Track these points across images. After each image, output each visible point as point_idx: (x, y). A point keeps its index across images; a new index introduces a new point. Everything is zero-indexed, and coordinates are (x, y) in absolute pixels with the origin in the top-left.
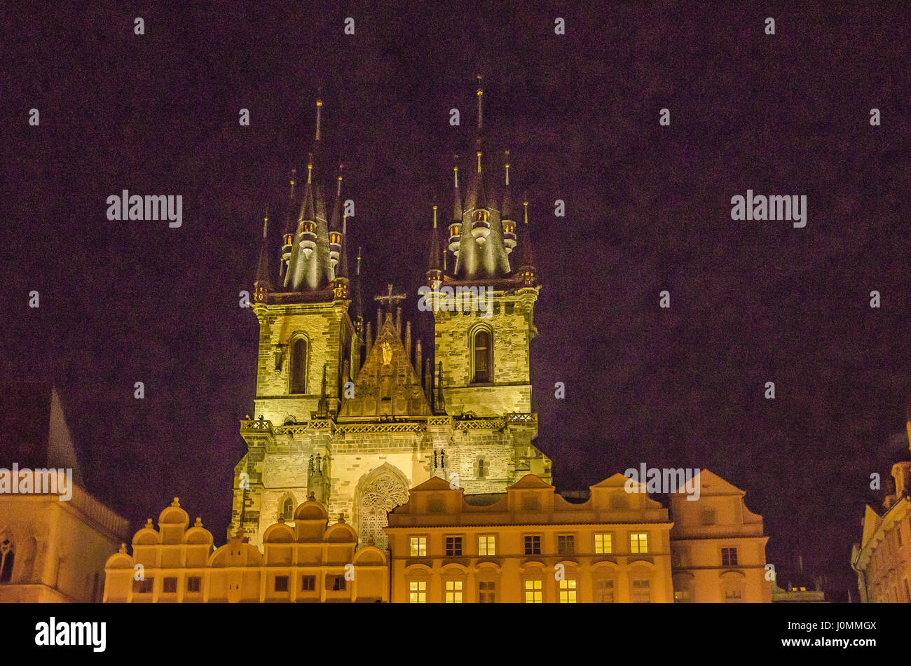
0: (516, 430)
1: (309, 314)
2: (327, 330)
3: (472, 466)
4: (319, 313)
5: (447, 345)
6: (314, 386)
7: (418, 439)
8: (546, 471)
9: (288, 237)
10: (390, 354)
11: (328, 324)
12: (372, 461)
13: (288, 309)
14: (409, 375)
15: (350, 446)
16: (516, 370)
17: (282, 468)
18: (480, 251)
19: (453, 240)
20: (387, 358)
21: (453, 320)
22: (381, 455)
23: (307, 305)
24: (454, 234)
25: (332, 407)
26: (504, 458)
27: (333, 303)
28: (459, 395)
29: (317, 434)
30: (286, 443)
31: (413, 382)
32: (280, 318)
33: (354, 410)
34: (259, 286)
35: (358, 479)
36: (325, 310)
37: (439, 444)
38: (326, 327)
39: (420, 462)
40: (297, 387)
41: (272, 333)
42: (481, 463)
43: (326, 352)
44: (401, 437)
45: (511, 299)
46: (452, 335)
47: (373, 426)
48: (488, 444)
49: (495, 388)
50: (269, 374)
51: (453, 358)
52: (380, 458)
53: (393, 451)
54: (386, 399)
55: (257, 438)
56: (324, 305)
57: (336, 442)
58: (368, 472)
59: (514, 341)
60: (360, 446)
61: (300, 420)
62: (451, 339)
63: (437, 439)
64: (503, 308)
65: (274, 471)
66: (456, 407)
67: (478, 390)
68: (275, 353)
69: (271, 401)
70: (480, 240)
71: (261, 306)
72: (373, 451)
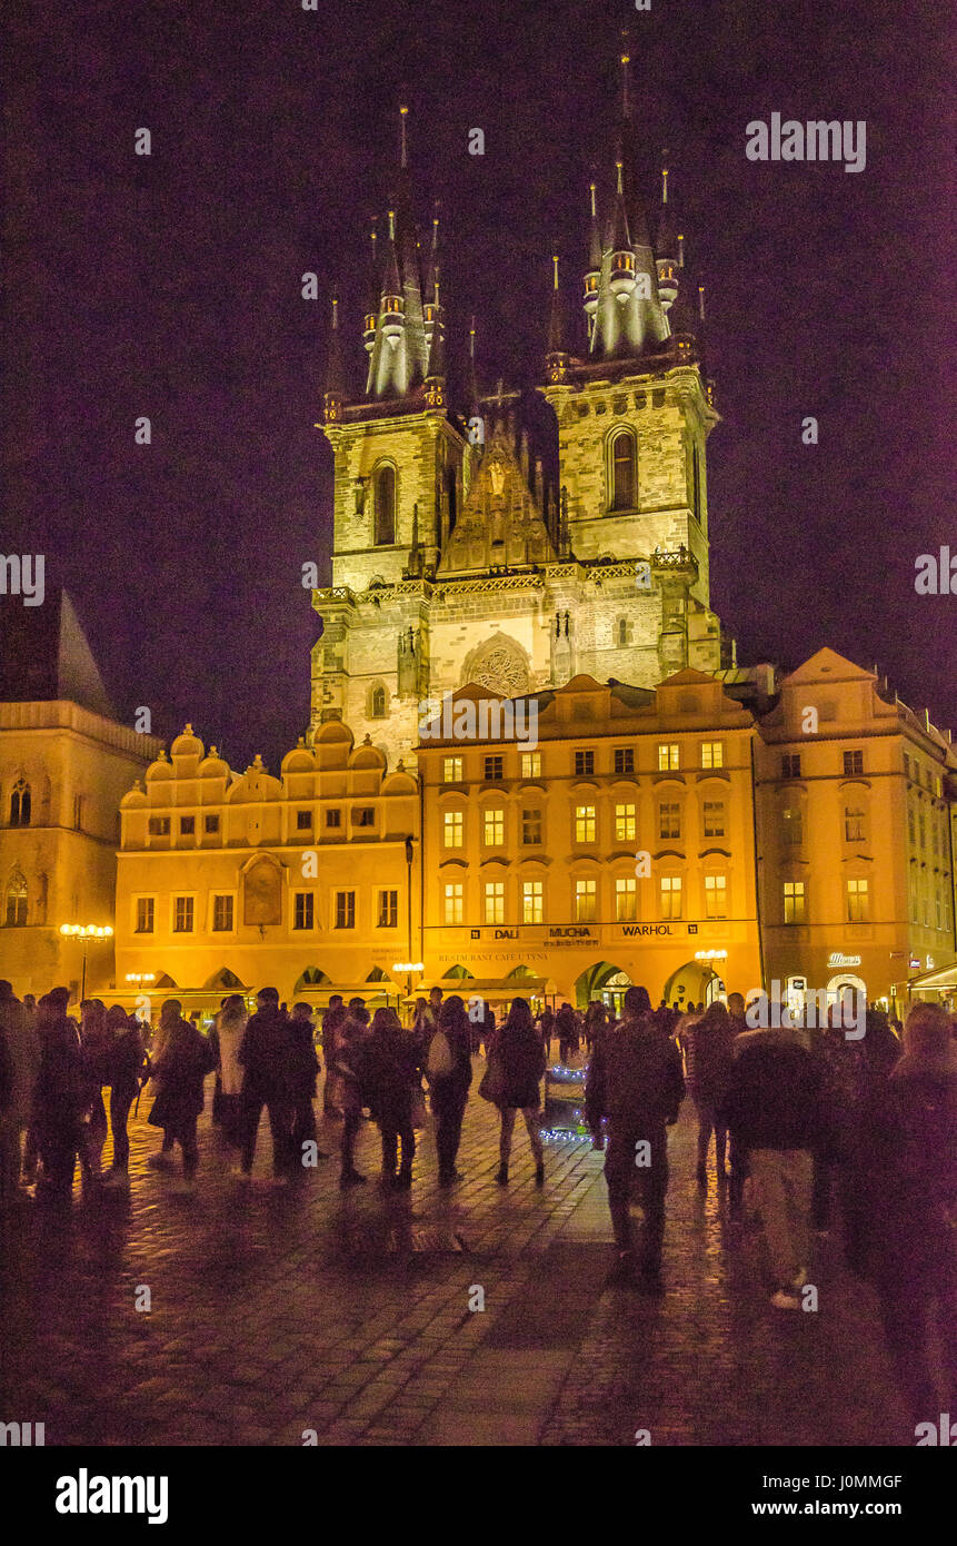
0: (662, 577)
1: (396, 431)
2: (419, 452)
3: (610, 629)
4: (409, 429)
5: (576, 460)
6: (404, 534)
7: (539, 596)
8: (711, 630)
9: (369, 318)
10: (502, 479)
11: (420, 444)
12: (480, 632)
13: (368, 428)
14: (527, 506)
15: (453, 613)
16: (669, 488)
17: (369, 647)
18: (623, 312)
19: (591, 299)
20: (498, 486)
21: (583, 423)
22: (492, 622)
23: (392, 420)
24: (590, 290)
25: (430, 560)
26: (652, 616)
27: (425, 413)
28: (592, 531)
29: (408, 600)
30: (372, 613)
31: (532, 517)
32: (358, 441)
33: (457, 562)
34: (330, 400)
35: (465, 655)
36: (415, 424)
37: (562, 603)
38: (417, 448)
39: (543, 628)
40: (385, 536)
41: (350, 462)
42: (623, 624)
43: (420, 483)
44: (517, 595)
45: (660, 384)
46: (581, 445)
47: (480, 582)
48: (631, 596)
49: (639, 516)
50: (349, 520)
51: (584, 477)
52: (492, 626)
53: (508, 616)
54: (498, 543)
55: (334, 611)
56: (413, 417)
57: (435, 608)
58: (476, 647)
59: (665, 445)
60: (465, 611)
61: (388, 581)
62: (580, 450)
63: (560, 596)
64: (649, 399)
65: (360, 653)
66: (589, 548)
67: (618, 522)
68: (356, 491)
69: (353, 557)
70: (623, 298)
71: (334, 428)
72: (481, 617)
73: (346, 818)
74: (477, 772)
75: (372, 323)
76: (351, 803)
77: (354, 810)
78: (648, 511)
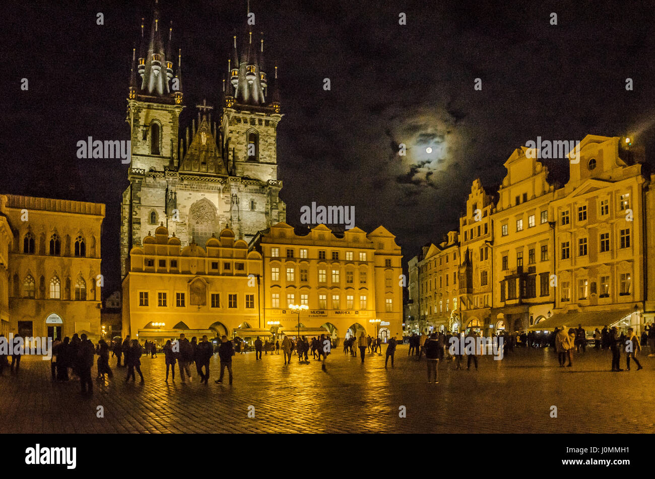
0: (272, 188)
1: (161, 110)
2: (171, 121)
3: (248, 203)
4: (167, 110)
5: (235, 138)
6: (166, 151)
7: (222, 187)
8: (284, 209)
10: (206, 139)
11: (172, 117)
12: (197, 196)
13: (149, 106)
14: (215, 151)
15: (186, 187)
16: (270, 156)
17: (149, 195)
18: (250, 87)
19: (234, 78)
20: (204, 141)
21: (238, 125)
22: (202, 194)
23: (160, 105)
24: (234, 75)
25: (176, 165)
26: (264, 201)
27: (175, 106)
28: (242, 166)
29: (171, 179)
30: (152, 182)
31: (218, 156)
32: (144, 110)
33: (187, 167)
34: (133, 89)
35: (190, 205)
36: (170, 109)
37: (234, 191)
38: (171, 119)
39: (223, 199)
40: (155, 151)
41: (140, 118)
42: (252, 202)
43: (171, 133)
44: (213, 185)
45: (268, 118)
46: (238, 133)
47: (198, 177)
48: (256, 193)
49: (259, 164)
50: (139, 141)
51: (238, 145)
52: (202, 195)
53: (208, 192)
54: (204, 163)
55: (138, 178)
56: (170, 106)
57: (178, 184)
58: (195, 202)
59: (269, 141)
60: (191, 188)
61: (158, 169)
62: (237, 135)
63: (233, 188)
64: (264, 122)
65: (145, 197)
66: (240, 172)
67: (251, 165)
68: (142, 130)
69: (141, 157)
70: (250, 82)
71: (135, 102)
72: (198, 191)
73: (233, 267)
74: (284, 254)
75: (143, 61)
76: (235, 261)
77: (236, 264)
78: (262, 163)
